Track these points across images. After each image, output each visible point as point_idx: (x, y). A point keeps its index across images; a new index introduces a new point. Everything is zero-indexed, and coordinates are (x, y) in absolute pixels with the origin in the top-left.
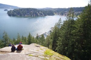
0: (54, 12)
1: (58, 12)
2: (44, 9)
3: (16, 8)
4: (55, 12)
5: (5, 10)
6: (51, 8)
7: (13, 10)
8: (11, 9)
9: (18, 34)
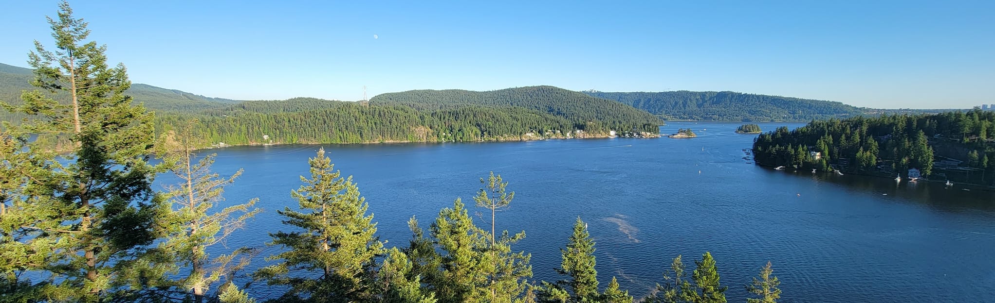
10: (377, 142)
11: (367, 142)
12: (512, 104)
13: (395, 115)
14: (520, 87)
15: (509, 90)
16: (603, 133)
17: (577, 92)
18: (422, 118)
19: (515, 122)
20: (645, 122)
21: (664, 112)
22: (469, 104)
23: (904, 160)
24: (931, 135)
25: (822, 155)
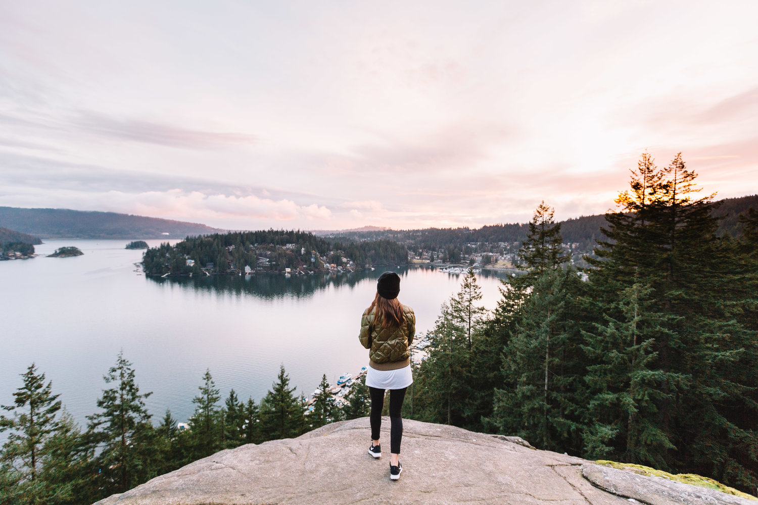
0: (410, 248)
1: (428, 248)
2: (352, 234)
3: (196, 235)
4: (415, 250)
5: (133, 246)
6: (390, 231)
7: (178, 245)
8: (165, 242)
9: (208, 377)
23: (242, 261)
24: (253, 245)
25: (196, 262)
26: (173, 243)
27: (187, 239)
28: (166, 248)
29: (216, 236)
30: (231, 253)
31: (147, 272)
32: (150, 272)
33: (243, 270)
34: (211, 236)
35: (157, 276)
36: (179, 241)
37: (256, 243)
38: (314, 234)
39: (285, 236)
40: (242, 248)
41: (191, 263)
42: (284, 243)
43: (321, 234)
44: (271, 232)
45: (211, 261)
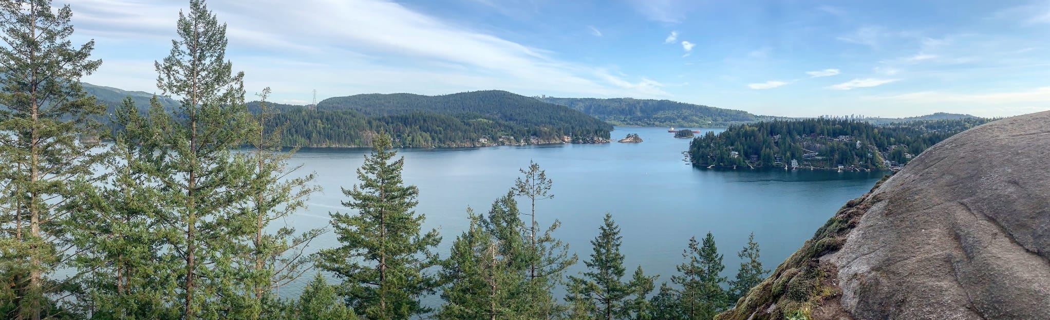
2: (918, 123)
3: (738, 124)
7: (722, 135)
8: (710, 131)
10: (324, 146)
11: (315, 146)
12: (463, 109)
13: (343, 119)
14: (472, 91)
15: (461, 94)
16: (557, 139)
17: (530, 97)
18: (370, 123)
19: (467, 127)
20: (597, 128)
21: (613, 118)
22: (419, 108)
23: (788, 154)
24: (801, 136)
25: (739, 154)
26: (717, 132)
27: (731, 129)
28: (710, 137)
29: (761, 126)
30: (776, 143)
31: (695, 162)
32: (698, 162)
33: (789, 164)
34: (756, 125)
35: (704, 167)
36: (723, 131)
37: (804, 133)
38: (870, 123)
39: (837, 126)
40: (788, 139)
41: (735, 154)
42: (835, 134)
43: (878, 123)
44: (821, 120)
45: (756, 154)
